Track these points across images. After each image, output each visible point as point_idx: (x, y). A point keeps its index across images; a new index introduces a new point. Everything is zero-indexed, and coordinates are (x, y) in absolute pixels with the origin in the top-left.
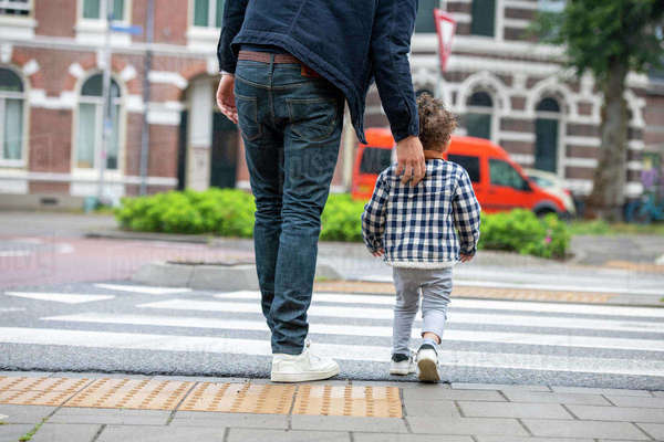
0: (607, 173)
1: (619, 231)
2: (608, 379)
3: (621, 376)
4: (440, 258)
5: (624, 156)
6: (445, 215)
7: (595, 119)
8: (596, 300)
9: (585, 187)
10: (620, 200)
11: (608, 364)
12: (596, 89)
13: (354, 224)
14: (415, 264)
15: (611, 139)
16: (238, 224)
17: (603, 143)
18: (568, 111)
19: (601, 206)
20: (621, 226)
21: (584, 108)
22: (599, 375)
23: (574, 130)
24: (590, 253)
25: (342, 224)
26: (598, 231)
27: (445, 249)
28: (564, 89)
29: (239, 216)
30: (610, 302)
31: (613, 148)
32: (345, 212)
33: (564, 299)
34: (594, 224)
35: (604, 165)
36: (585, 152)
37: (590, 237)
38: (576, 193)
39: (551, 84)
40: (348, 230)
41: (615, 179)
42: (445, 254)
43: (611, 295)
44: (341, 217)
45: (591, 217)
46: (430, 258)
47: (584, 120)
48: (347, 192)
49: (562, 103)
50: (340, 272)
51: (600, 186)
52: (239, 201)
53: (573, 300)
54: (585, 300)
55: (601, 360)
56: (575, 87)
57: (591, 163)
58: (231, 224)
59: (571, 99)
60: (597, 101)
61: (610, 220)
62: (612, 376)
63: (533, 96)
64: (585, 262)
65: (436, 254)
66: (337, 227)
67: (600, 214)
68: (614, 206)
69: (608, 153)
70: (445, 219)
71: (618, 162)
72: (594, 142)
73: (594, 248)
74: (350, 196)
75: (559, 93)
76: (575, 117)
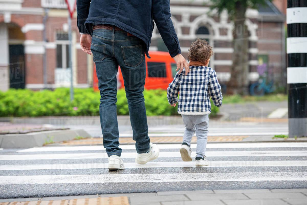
0: (238, 68)
1: (247, 100)
2: (245, 184)
3: (252, 182)
4: (202, 110)
5: (246, 57)
6: (205, 91)
7: (230, 37)
8: (236, 140)
9: (226, 76)
10: (246, 83)
11: (245, 176)
12: (229, 20)
13: (95, 105)
14: (191, 113)
15: (239, 48)
16: (28, 109)
17: (235, 51)
18: (214, 34)
19: (235, 87)
20: (248, 97)
21: (223, 32)
22: (240, 182)
23: (218, 44)
24: (231, 114)
25: (89, 106)
26: (235, 101)
27: (204, 106)
28: (211, 21)
29: (28, 105)
30: (244, 140)
31: (241, 54)
32: (90, 99)
33: (218, 140)
34: (233, 97)
35: (236, 63)
36: (224, 57)
37: (231, 105)
38: (221, 80)
39: (204, 19)
40: (92, 109)
41: (242, 71)
42: (204, 108)
43: (244, 137)
44: (88, 101)
45: (231, 94)
46: (198, 110)
47: (224, 38)
48: (91, 87)
49: (210, 29)
50: (89, 133)
51: (234, 75)
52: (28, 96)
53: (223, 141)
54: (230, 140)
55: (241, 174)
56: (217, 19)
57: (229, 63)
58: (24, 109)
59: (215, 26)
60: (230, 27)
61: (241, 94)
62: (248, 182)
63: (194, 26)
64: (228, 120)
65: (200, 108)
66: (86, 107)
67: (235, 91)
68: (243, 86)
69: (238, 56)
70: (205, 93)
71: (244, 61)
72: (230, 50)
73: (233, 111)
74: (92, 89)
75: (208, 23)
76: (218, 37)
